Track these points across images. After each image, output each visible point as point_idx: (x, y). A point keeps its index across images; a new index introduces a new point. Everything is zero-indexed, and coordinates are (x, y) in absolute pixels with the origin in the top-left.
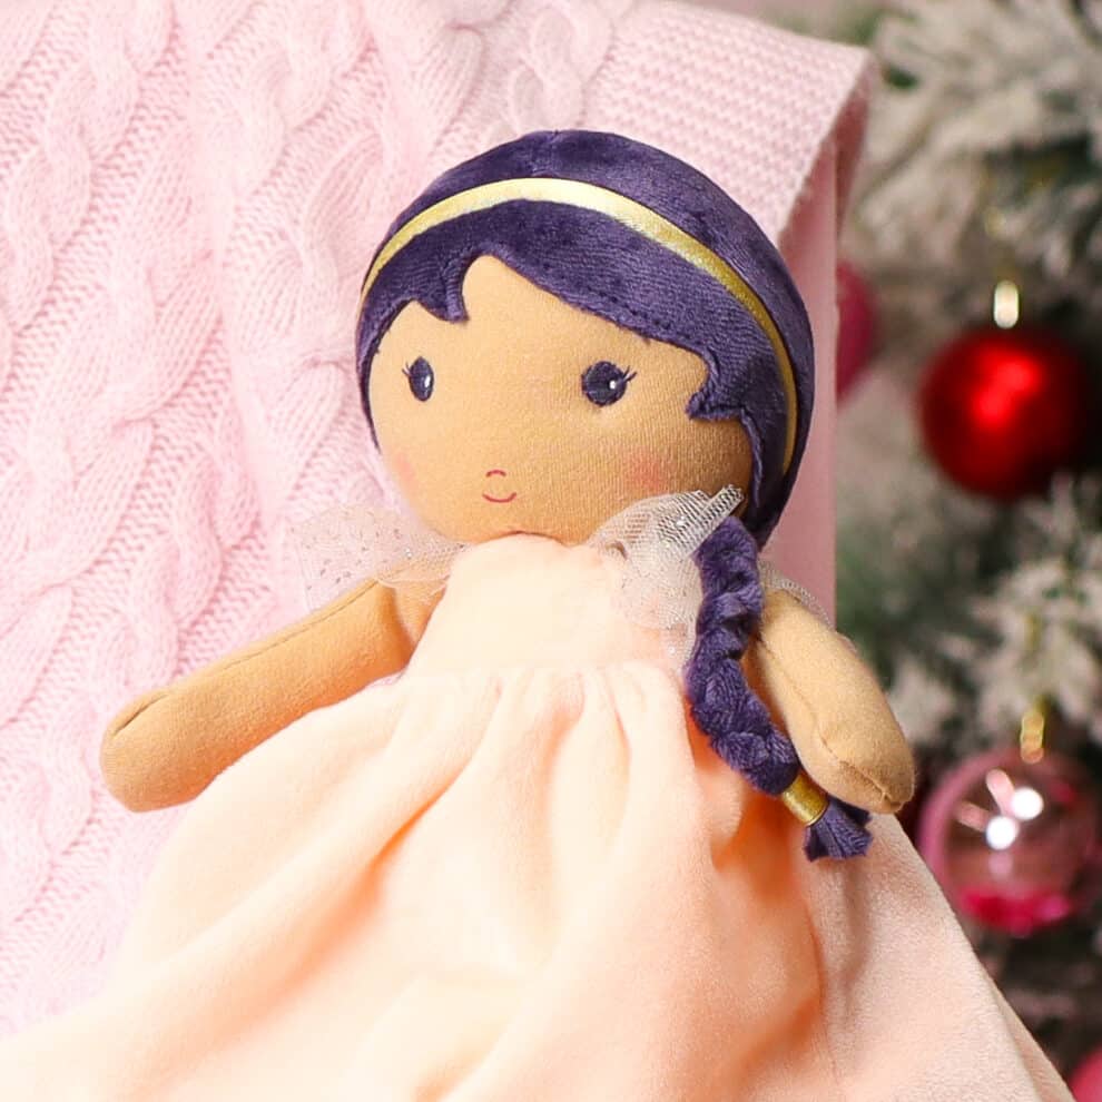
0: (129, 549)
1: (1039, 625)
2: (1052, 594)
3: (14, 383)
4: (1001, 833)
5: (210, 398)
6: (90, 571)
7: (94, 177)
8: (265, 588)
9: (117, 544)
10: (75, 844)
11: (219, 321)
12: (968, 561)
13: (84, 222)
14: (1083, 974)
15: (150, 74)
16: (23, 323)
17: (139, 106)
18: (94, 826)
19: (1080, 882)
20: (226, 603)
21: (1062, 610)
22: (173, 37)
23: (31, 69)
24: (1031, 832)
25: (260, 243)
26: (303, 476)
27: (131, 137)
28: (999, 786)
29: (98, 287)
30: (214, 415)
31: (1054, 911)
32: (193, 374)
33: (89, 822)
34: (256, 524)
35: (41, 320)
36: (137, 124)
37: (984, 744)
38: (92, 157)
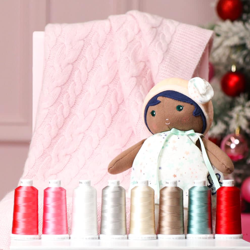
0: (104, 104)
1: (238, 115)
2: (240, 111)
3: (87, 80)
4: (233, 146)
5: (116, 82)
6: (99, 108)
7: (99, 50)
8: (124, 110)
9: (103, 104)
10: (97, 148)
11: (118, 71)
12: (228, 106)
13: (98, 56)
14: (245, 167)
15: (107, 34)
16: (89, 71)
17: (106, 39)
18: (99, 145)
19: (245, 153)
20: (119, 112)
21: (242, 113)
22: (111, 29)
23: (90, 34)
24: (237, 146)
25: (124, 59)
26: (131, 93)
27: (105, 44)
28: (233, 139)
29: (100, 66)
30: (117, 84)
31: (241, 158)
32: (114, 78)
33: (99, 144)
34: (123, 101)
35: (92, 71)
36: (106, 42)
37: (230, 133)
38: (99, 47)
